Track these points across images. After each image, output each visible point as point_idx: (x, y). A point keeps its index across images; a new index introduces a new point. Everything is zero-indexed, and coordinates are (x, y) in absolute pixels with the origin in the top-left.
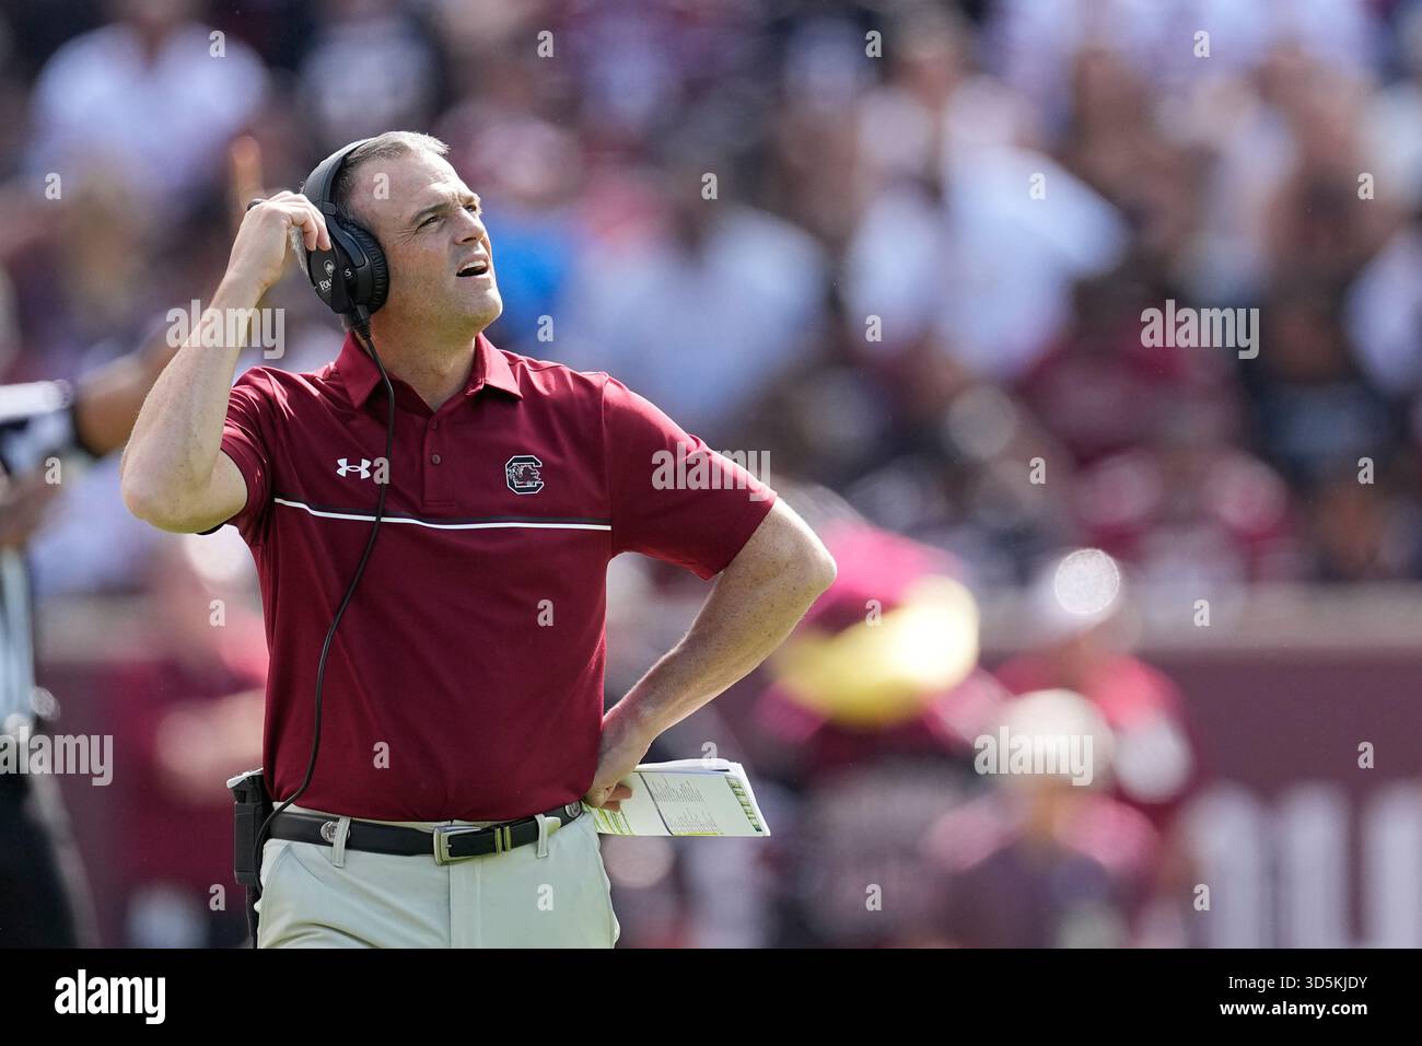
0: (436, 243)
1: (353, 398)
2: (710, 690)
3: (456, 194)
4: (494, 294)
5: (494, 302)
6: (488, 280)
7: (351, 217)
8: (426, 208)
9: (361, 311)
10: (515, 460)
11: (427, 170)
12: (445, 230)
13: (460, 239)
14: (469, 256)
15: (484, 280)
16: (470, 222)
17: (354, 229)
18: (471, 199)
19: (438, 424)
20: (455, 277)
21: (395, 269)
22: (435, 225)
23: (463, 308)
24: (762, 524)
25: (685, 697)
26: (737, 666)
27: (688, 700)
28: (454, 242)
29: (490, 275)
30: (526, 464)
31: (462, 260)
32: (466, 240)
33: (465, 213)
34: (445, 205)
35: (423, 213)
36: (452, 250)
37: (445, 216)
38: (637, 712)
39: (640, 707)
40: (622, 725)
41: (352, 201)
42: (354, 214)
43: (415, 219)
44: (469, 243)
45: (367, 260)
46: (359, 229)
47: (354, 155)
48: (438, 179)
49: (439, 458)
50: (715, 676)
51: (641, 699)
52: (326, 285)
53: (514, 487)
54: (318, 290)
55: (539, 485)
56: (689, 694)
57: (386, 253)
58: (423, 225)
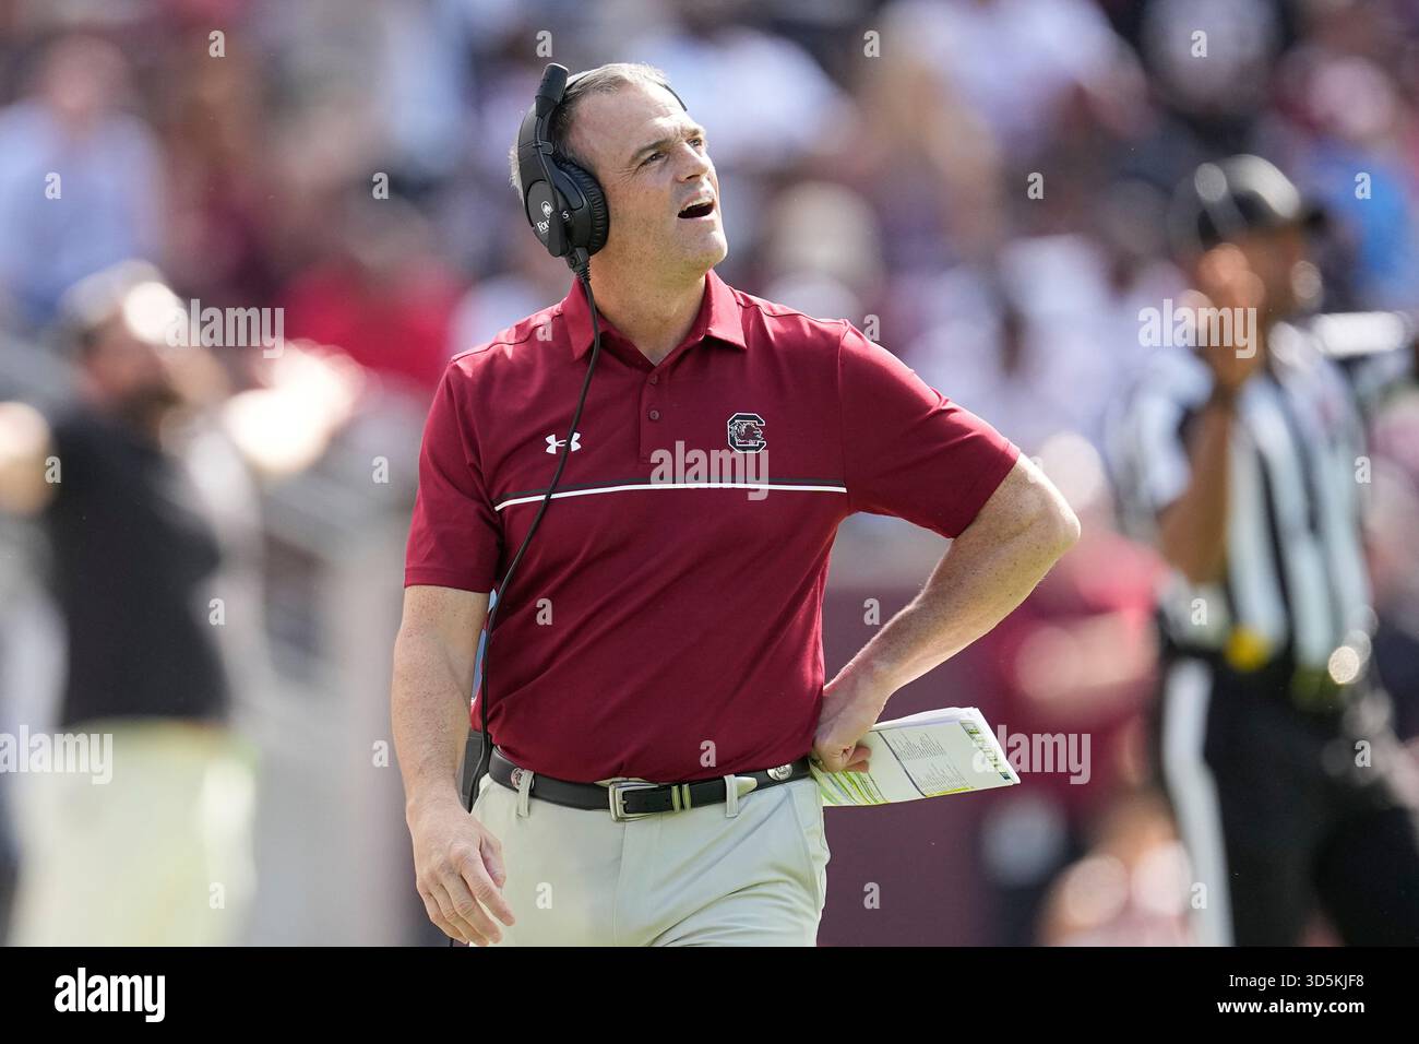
0: (658, 181)
1: (574, 347)
2: (948, 648)
3: (679, 128)
4: (720, 236)
5: (718, 244)
6: (712, 222)
7: (570, 155)
8: (646, 144)
9: (580, 253)
10: (738, 417)
11: (649, 103)
12: (667, 169)
13: (683, 177)
14: (692, 193)
15: (707, 222)
16: (693, 158)
17: (573, 169)
18: (695, 132)
19: (659, 379)
20: (676, 218)
21: (616, 209)
22: (658, 162)
23: (685, 252)
24: (1004, 482)
25: (921, 655)
26: (975, 624)
27: (925, 658)
28: (676, 180)
29: (715, 216)
30: (750, 422)
31: (684, 200)
32: (688, 178)
33: (688, 148)
34: (666, 141)
35: (643, 151)
36: (674, 189)
37: (667, 152)
38: (872, 667)
39: (875, 662)
40: (855, 682)
41: (571, 139)
42: (572, 151)
43: (634, 158)
44: (693, 179)
45: (585, 200)
46: (579, 168)
47: (574, 90)
48: (660, 113)
49: (657, 415)
50: (952, 634)
51: (876, 655)
52: (543, 226)
53: (735, 446)
54: (536, 232)
55: (761, 445)
56: (926, 652)
57: (608, 193)
58: (645, 163)
